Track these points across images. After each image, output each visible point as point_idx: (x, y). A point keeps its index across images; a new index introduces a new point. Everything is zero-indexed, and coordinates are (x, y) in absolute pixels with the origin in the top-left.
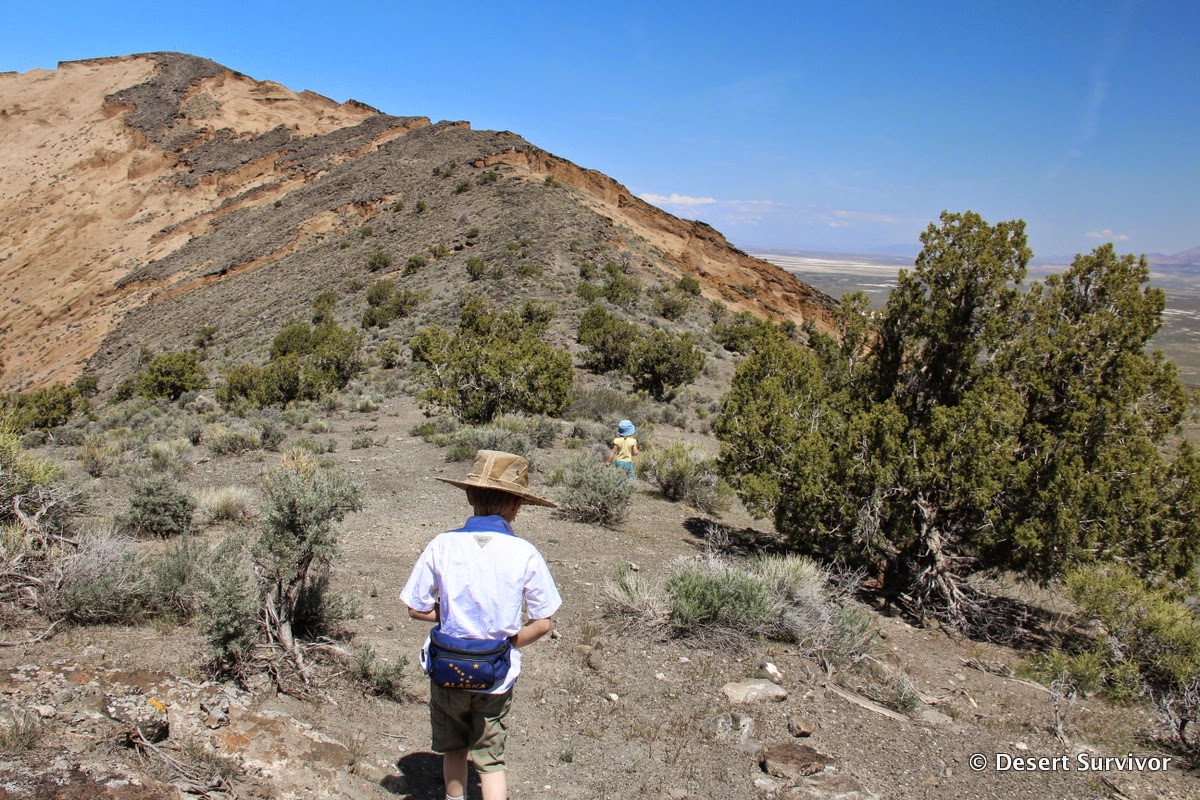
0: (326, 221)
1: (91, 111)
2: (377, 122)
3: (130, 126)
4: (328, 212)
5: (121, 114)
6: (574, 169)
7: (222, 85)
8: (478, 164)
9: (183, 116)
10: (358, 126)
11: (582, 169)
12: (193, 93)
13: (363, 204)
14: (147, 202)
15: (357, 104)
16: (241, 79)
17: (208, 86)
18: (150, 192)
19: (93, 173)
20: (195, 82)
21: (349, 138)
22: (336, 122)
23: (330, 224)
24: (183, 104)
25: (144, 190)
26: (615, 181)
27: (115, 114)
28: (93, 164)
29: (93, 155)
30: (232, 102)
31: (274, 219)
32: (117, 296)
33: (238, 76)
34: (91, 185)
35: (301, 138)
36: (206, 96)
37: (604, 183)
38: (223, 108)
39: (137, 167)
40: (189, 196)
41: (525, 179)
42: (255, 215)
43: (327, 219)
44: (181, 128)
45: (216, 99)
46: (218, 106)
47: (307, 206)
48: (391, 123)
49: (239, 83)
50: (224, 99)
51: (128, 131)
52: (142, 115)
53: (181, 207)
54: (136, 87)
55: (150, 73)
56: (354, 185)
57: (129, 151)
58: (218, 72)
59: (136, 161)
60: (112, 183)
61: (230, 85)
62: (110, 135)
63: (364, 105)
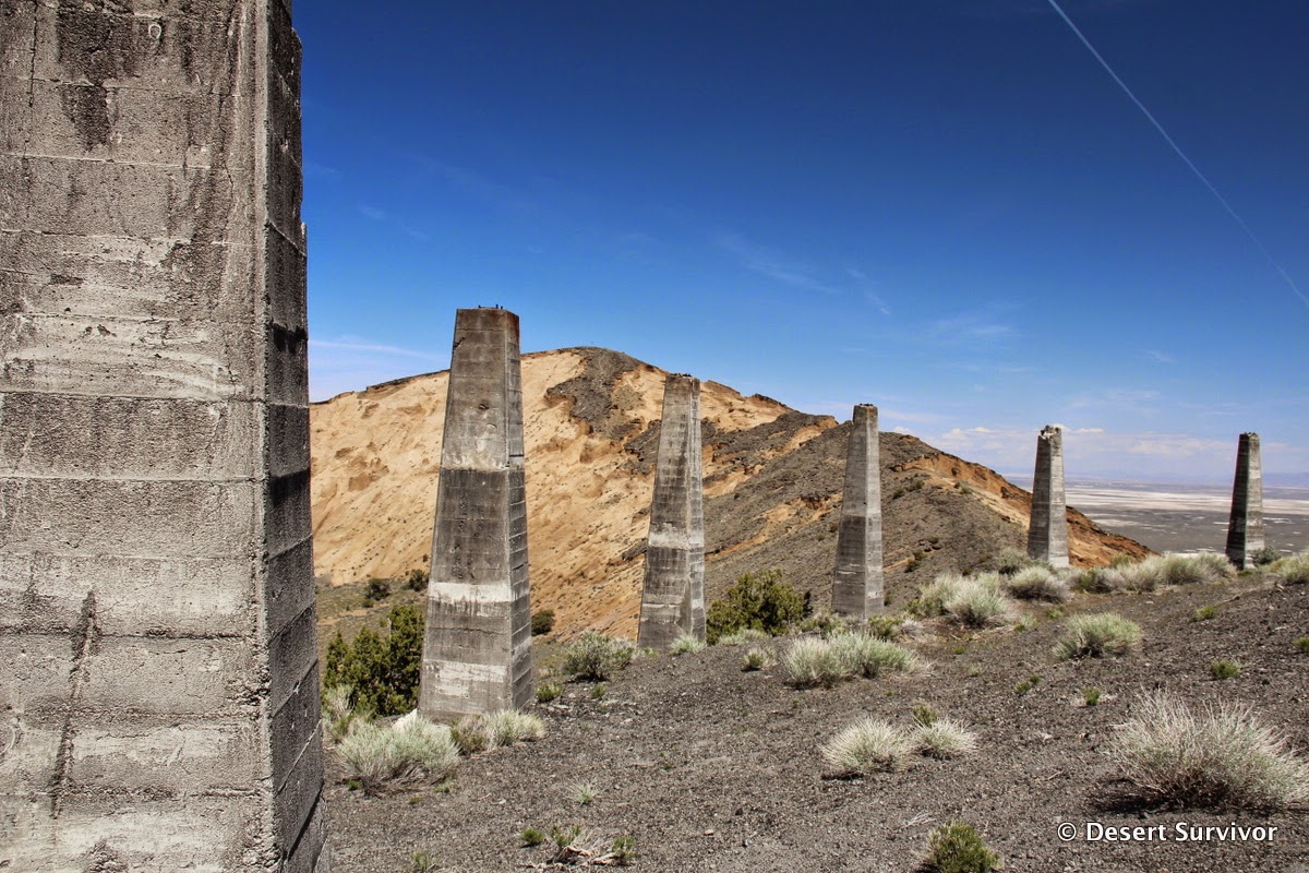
0: (783, 513)
1: (536, 402)
2: (791, 421)
3: (575, 417)
4: (783, 505)
5: (562, 404)
6: (962, 464)
7: (638, 377)
8: (897, 469)
9: (616, 407)
10: (774, 423)
11: (968, 464)
12: (618, 386)
13: (811, 500)
14: (609, 484)
15: (762, 398)
16: (653, 371)
17: (628, 378)
18: (610, 477)
19: (551, 456)
20: (617, 375)
21: (770, 434)
22: (749, 415)
23: (786, 514)
24: (613, 396)
25: (604, 474)
26: (993, 472)
27: (557, 404)
28: (548, 448)
29: (548, 441)
30: (650, 392)
31: (738, 508)
32: (626, 565)
33: (650, 368)
34: (552, 466)
35: (726, 431)
36: (628, 387)
37: (987, 475)
38: (643, 398)
39: (589, 453)
40: (645, 481)
41: (945, 488)
42: (717, 503)
43: (785, 510)
44: (615, 419)
45: (636, 390)
46: (640, 396)
47: (761, 497)
48: (803, 420)
49: (652, 374)
50: (642, 390)
51: (573, 420)
52: (582, 406)
53: (641, 491)
54: (570, 381)
55: (576, 367)
56: (796, 482)
57: (577, 438)
58: (634, 365)
59: (587, 448)
60: (568, 466)
61: (645, 376)
62: (556, 423)
63: (768, 398)
